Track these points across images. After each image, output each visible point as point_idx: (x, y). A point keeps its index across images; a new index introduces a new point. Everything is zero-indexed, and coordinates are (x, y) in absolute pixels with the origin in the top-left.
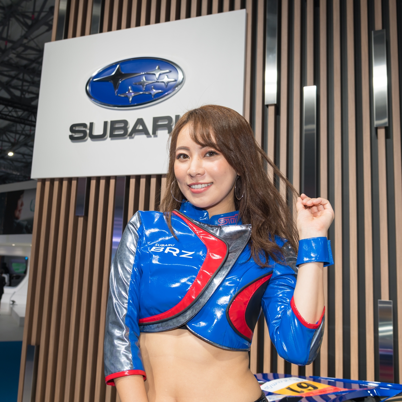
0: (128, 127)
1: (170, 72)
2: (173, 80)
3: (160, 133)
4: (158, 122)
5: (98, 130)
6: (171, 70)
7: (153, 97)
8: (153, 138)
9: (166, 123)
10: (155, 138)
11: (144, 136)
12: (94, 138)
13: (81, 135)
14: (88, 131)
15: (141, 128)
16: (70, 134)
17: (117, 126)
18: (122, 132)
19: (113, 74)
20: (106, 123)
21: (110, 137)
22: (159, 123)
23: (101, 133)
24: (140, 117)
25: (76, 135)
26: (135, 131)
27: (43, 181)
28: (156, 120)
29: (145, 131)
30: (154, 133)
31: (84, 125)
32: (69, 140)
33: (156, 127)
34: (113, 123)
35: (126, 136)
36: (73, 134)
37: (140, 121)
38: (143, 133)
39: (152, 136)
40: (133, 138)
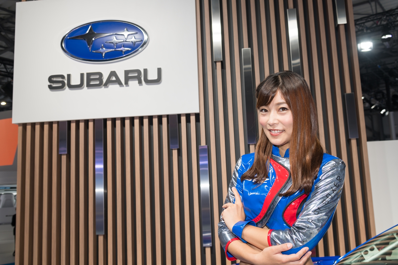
0: (102, 78)
1: (137, 33)
2: (140, 40)
3: (131, 83)
4: (128, 74)
5: (75, 81)
6: (137, 32)
7: (123, 53)
8: (125, 88)
9: (136, 75)
10: (127, 87)
11: (117, 86)
12: (71, 87)
13: (60, 85)
14: (66, 82)
15: (114, 79)
16: (49, 84)
17: (92, 77)
18: (98, 83)
19: (87, 32)
20: (82, 75)
21: (87, 86)
22: (130, 75)
23: (78, 83)
24: (113, 70)
25: (54, 85)
26: (109, 81)
27: (24, 125)
28: (127, 72)
29: (118, 82)
30: (126, 83)
31: (62, 77)
32: (48, 89)
33: (127, 79)
34: (89, 75)
35: (102, 86)
36: (52, 84)
37: (113, 74)
38: (117, 83)
39: (125, 85)
40: (108, 87)
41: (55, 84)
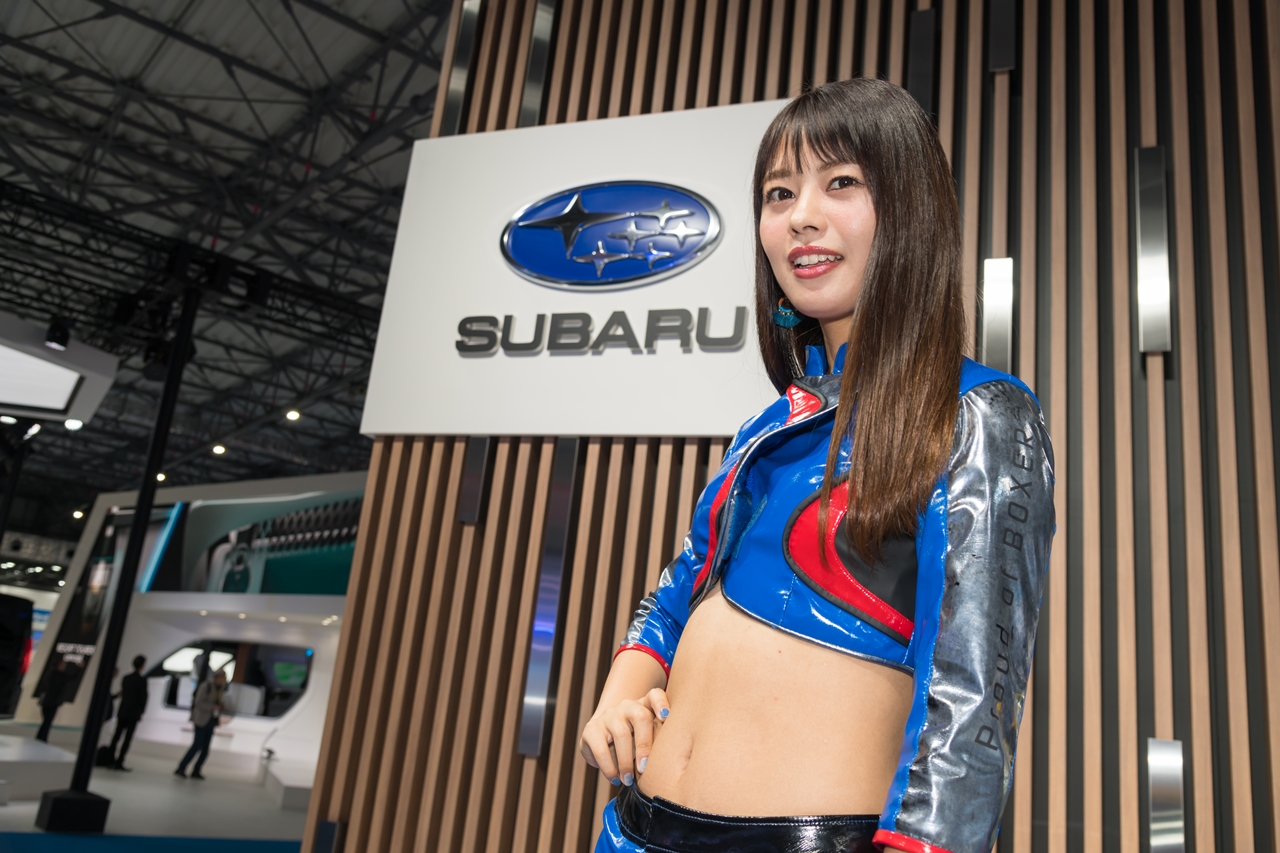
0: (590, 328)
1: (691, 214)
2: (697, 232)
3: (661, 345)
4: (659, 320)
5: (522, 334)
6: (693, 210)
7: (650, 267)
8: (645, 357)
9: (677, 324)
10: (651, 356)
11: (627, 351)
12: (512, 349)
13: (484, 341)
14: (499, 335)
15: (620, 332)
16: (459, 337)
17: (566, 324)
18: (576, 340)
19: (567, 210)
20: (541, 319)
21: (549, 348)
22: (662, 324)
23: (529, 338)
24: (619, 309)
25: (472, 342)
26: (606, 338)
27: (388, 440)
28: (654, 317)
29: (629, 340)
30: (649, 344)
31: (493, 321)
32: (456, 352)
33: (654, 332)
34: (557, 318)
35: (586, 349)
36: (466, 340)
37: (619, 318)
38: (625, 342)
39: (645, 351)
40: (600, 353)
41: (474, 338)
